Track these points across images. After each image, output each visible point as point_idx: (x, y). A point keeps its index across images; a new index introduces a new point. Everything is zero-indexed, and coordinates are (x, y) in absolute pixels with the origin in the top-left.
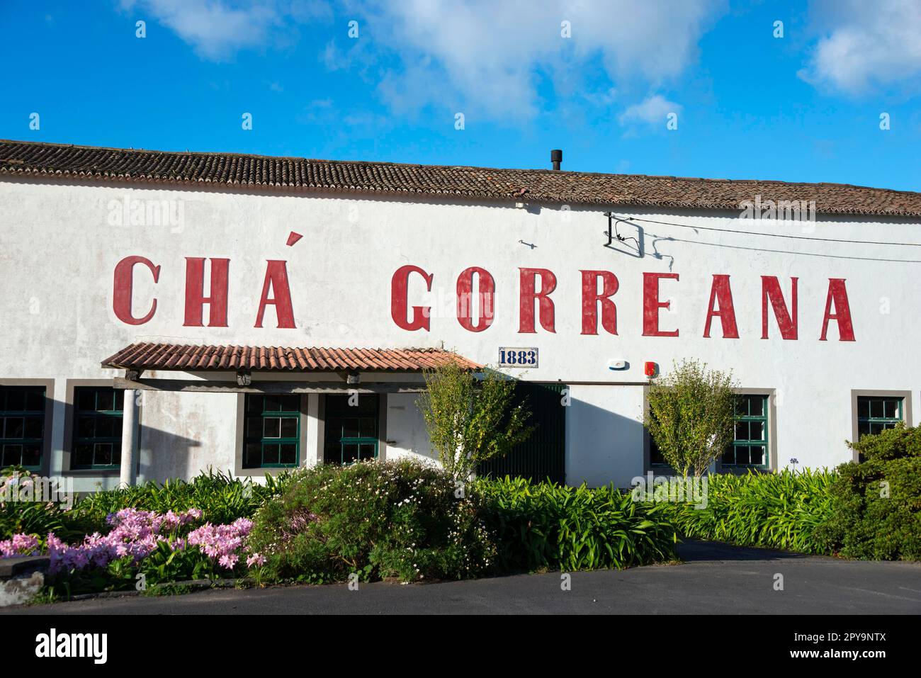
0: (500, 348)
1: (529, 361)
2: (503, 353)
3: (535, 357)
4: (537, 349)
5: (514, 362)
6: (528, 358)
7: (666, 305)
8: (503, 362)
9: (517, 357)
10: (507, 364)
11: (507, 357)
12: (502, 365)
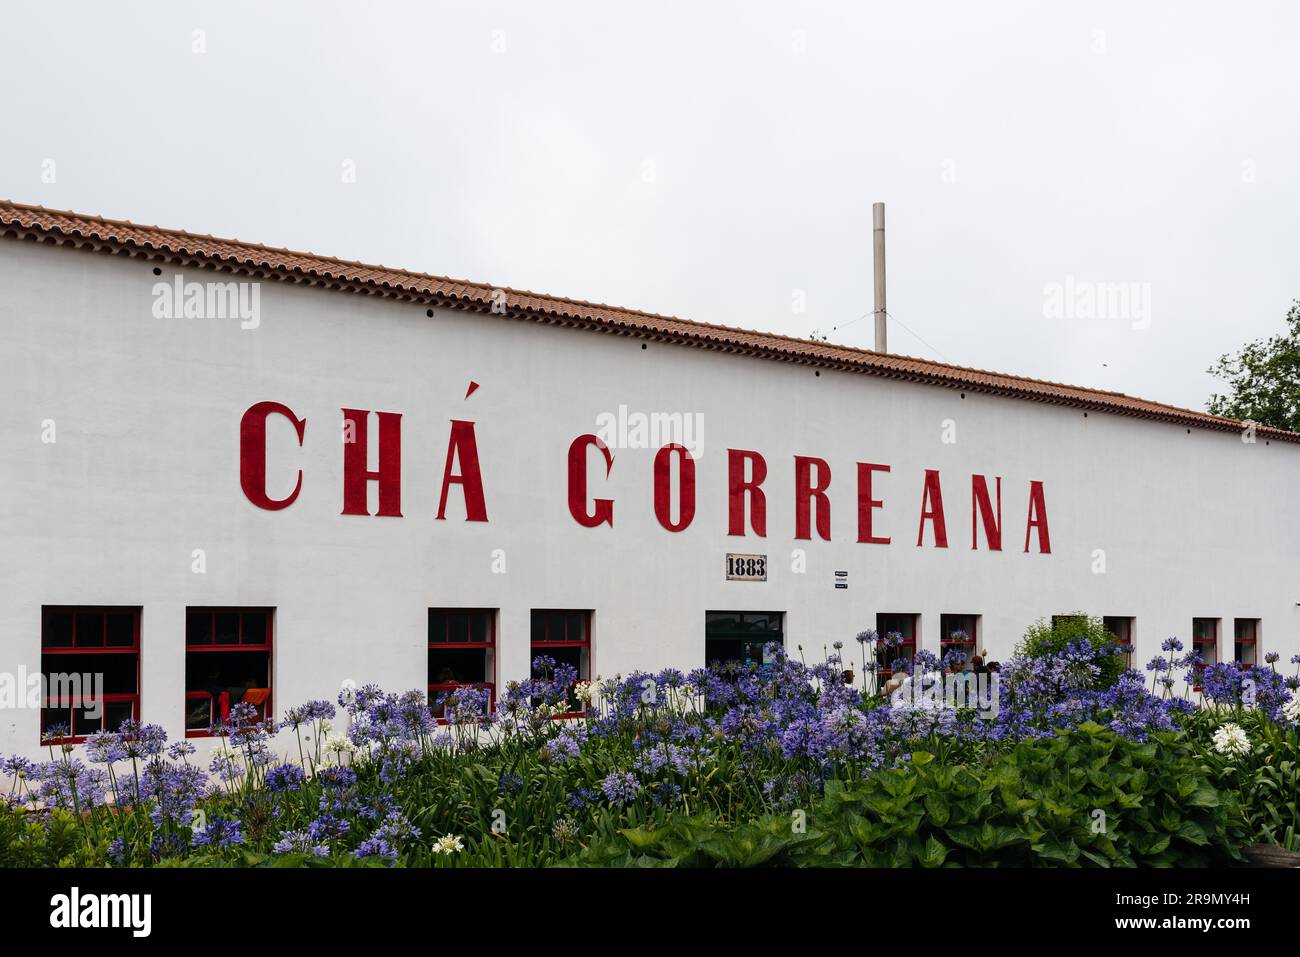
0: (728, 555)
1: (758, 572)
2: (731, 560)
3: (764, 567)
4: (765, 557)
5: (743, 574)
6: (757, 567)
7: (879, 504)
8: (731, 573)
9: (746, 567)
10: (736, 575)
11: (735, 566)
12: (731, 576)
